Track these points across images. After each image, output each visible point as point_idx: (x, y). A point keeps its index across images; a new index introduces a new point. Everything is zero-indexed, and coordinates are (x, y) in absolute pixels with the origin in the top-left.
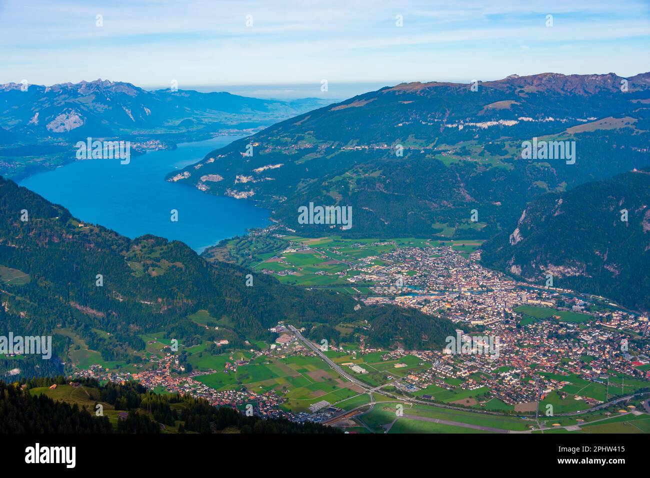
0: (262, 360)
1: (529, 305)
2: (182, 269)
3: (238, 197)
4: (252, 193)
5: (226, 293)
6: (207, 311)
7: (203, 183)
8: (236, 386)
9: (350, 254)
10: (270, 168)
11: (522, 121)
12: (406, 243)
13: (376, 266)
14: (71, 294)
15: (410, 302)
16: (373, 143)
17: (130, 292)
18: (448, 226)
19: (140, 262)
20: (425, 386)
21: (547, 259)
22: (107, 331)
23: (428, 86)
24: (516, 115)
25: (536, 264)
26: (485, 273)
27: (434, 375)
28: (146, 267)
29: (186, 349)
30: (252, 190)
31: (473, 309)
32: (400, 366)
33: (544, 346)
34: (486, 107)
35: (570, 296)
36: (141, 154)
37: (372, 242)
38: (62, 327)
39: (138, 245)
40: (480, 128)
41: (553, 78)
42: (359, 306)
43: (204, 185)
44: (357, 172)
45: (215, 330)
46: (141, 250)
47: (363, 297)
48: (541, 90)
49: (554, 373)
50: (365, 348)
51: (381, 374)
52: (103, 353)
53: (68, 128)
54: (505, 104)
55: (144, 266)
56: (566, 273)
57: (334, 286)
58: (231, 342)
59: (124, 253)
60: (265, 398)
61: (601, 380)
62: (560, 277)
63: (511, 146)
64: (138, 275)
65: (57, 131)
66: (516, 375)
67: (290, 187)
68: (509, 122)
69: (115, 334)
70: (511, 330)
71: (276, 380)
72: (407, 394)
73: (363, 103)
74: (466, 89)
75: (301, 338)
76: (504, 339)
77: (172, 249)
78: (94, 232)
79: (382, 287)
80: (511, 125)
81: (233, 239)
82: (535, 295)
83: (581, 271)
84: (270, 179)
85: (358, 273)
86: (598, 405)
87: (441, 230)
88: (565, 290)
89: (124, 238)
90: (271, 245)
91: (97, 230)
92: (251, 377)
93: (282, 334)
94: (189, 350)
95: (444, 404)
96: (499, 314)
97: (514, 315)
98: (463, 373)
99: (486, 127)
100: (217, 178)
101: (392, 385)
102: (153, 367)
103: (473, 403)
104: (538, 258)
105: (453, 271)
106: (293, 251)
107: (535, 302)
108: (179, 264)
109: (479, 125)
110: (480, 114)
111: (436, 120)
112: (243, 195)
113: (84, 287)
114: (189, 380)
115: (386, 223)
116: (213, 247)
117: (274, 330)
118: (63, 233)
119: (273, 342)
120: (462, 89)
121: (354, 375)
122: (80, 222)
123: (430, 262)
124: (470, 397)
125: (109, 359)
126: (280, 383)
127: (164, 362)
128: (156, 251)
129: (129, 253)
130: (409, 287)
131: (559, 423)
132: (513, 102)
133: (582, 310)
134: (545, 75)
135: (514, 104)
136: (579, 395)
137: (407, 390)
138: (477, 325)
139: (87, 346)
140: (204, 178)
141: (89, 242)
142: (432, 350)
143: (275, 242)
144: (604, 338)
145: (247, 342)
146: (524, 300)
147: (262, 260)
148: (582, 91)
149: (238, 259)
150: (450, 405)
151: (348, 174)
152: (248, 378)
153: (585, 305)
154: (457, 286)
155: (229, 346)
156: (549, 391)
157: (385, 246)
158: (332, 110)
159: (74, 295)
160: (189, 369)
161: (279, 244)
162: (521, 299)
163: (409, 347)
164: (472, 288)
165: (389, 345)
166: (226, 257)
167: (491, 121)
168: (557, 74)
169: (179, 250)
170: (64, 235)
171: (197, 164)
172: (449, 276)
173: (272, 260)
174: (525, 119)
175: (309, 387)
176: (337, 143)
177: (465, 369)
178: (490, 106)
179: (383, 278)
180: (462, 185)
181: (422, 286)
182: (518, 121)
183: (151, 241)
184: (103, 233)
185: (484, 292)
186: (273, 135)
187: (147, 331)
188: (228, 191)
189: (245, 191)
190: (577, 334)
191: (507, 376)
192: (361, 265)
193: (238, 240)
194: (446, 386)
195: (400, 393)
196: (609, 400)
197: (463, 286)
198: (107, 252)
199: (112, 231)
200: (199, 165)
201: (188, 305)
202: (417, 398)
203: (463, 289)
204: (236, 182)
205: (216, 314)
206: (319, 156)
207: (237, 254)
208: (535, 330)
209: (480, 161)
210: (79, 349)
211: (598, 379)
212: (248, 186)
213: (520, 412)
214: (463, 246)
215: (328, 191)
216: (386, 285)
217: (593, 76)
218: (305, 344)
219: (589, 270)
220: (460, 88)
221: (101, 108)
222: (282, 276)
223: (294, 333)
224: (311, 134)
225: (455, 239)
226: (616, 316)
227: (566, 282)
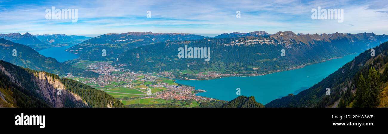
2: (54, 63)
3: (75, 54)
7: (70, 51)
9: (89, 63)
10: (81, 49)
11: (126, 40)
12: (100, 61)
15: (94, 70)
21: (121, 63)
25: (119, 64)
26: (111, 66)
30: (78, 52)
31: (104, 72)
33: (112, 77)
34: (120, 38)
35: (123, 69)
41: (133, 32)
46: (48, 59)
47: (86, 70)
49: (111, 81)
53: (52, 42)
54: (124, 37)
55: (48, 62)
57: (83, 68)
63: (122, 44)
65: (50, 42)
66: (104, 82)
70: (108, 75)
73: (100, 37)
75: (72, 75)
76: (106, 76)
77: (53, 59)
80: (124, 41)
85: (88, 66)
86: (115, 86)
87: (107, 59)
96: (108, 72)
97: (111, 72)
105: (105, 66)
106: (79, 62)
107: (116, 70)
109: (119, 41)
111: (112, 40)
115: (98, 58)
123: (102, 65)
128: (50, 60)
129: (46, 60)
130: (96, 68)
131: (106, 89)
136: (113, 84)
138: (103, 74)
142: (92, 78)
143: (77, 61)
144: (124, 76)
148: (138, 35)
154: (104, 68)
156: (108, 84)
157: (96, 62)
162: (114, 70)
163: (89, 77)
164: (107, 69)
165: (85, 77)
166: (67, 63)
167: (121, 40)
177: (96, 81)
178: (122, 37)
180: (112, 51)
181: (98, 68)
190: (120, 75)
196: (117, 85)
200: (70, 48)
201: (53, 68)
204: (75, 51)
208: (113, 75)
209: (116, 47)
211: (118, 82)
213: (101, 87)
215: (89, 52)
216: (92, 68)
219: (127, 65)
222: (74, 66)
225: (109, 61)
226: (128, 72)
227: (124, 67)
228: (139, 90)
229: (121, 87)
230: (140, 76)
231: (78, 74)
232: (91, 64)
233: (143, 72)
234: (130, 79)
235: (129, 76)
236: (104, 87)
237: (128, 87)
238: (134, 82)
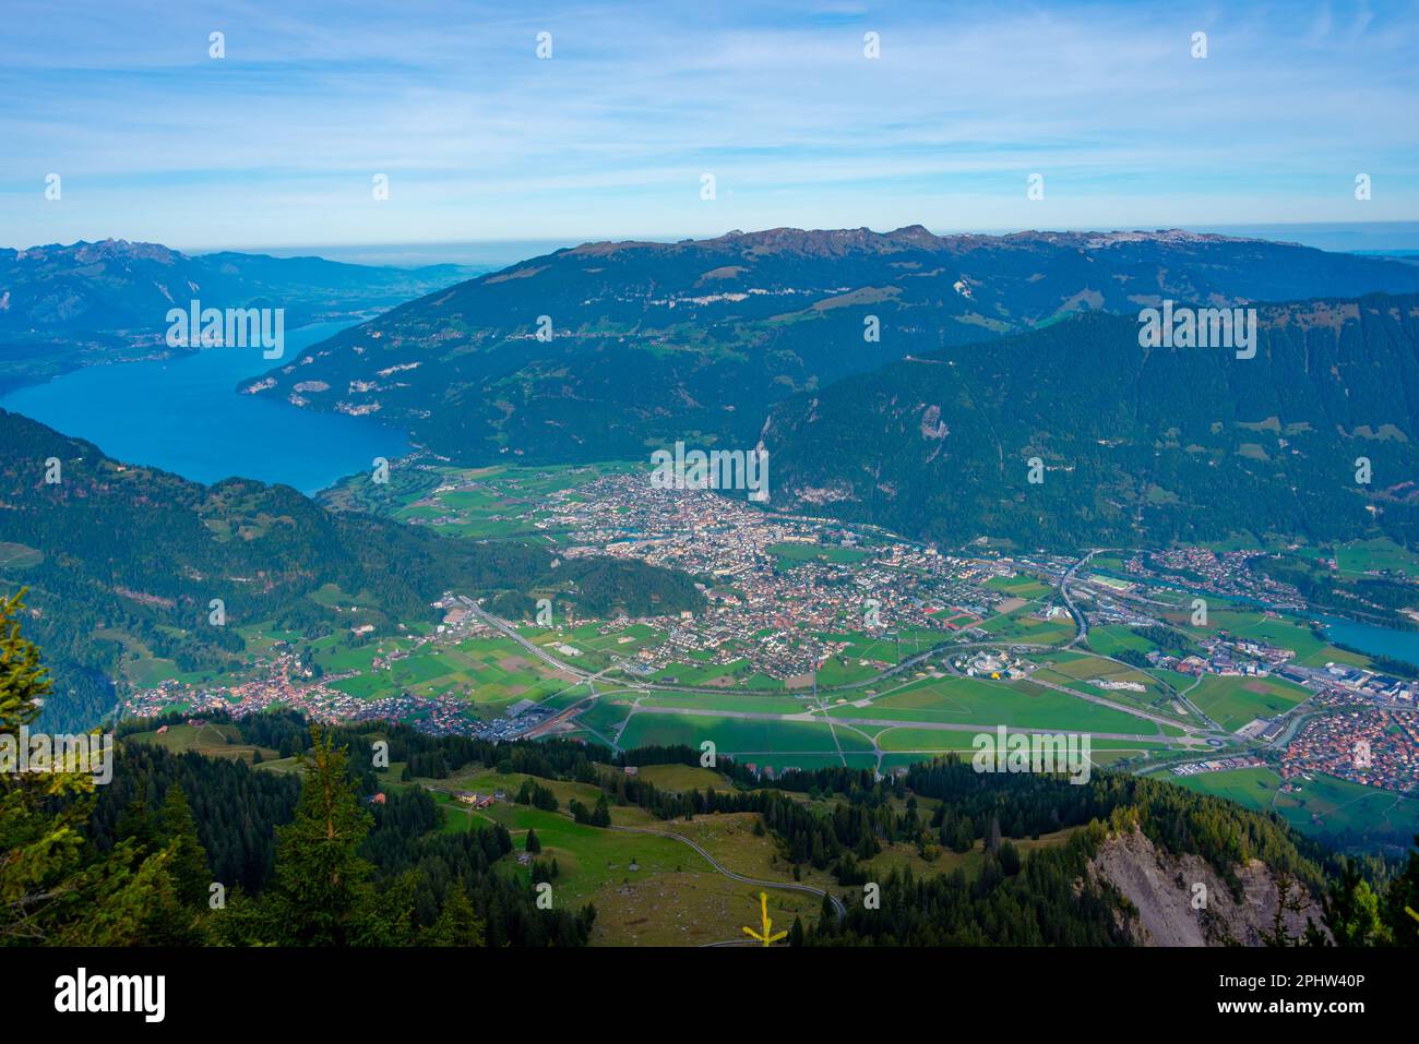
0: (428, 647)
1: (785, 543)
2: (291, 527)
3: (355, 413)
4: (376, 406)
5: (364, 558)
6: (336, 586)
7: (299, 394)
8: (394, 691)
9: (534, 488)
10: (401, 369)
11: (753, 293)
12: (611, 468)
13: (573, 503)
14: (114, 575)
15: (627, 550)
17: (212, 564)
19: (225, 520)
20: (663, 665)
21: (804, 480)
22: (181, 627)
23: (622, 247)
24: (745, 286)
25: (789, 487)
26: (723, 503)
27: (673, 649)
28: (235, 527)
29: (310, 643)
30: (376, 401)
31: (713, 553)
32: (626, 640)
33: (811, 597)
34: (703, 276)
35: (836, 528)
37: (565, 470)
38: (106, 627)
39: (217, 494)
40: (698, 304)
41: (788, 234)
42: (557, 561)
43: (300, 397)
44: (533, 371)
45: (353, 613)
46: (224, 502)
47: (560, 549)
48: (774, 251)
49: (829, 632)
50: (574, 619)
51: (600, 654)
52: (178, 660)
53: (63, 315)
54: (729, 271)
55: (231, 525)
56: (828, 497)
57: (517, 535)
58: (378, 627)
59: (197, 507)
60: (440, 704)
61: (890, 636)
62: (822, 503)
63: (742, 329)
64: (223, 539)
65: (45, 320)
66: (781, 639)
67: (434, 395)
68: (736, 295)
69: (196, 630)
70: (766, 579)
71: (451, 676)
72: (641, 678)
73: (531, 273)
75: (481, 613)
76: (759, 592)
77: (273, 496)
78: (144, 478)
79: (585, 532)
80: (738, 300)
81: (357, 476)
82: (791, 529)
83: (847, 494)
84: (402, 385)
85: (550, 515)
86: (889, 670)
88: (829, 521)
89: (194, 485)
90: (417, 482)
91: (148, 475)
92: (414, 676)
93: (451, 609)
94: (314, 644)
95: (692, 687)
96: (748, 558)
97: (768, 558)
98: (713, 643)
99: (707, 304)
100: (320, 386)
101: (617, 667)
102: (261, 675)
103: (730, 682)
104: (792, 479)
105: (679, 503)
106: (450, 488)
107: (793, 539)
108: (286, 519)
109: (696, 300)
110: (698, 284)
111: (637, 295)
112: (363, 410)
113: (136, 563)
114: (320, 688)
115: (580, 442)
116: (327, 490)
117: (439, 605)
118: (93, 482)
119: (441, 622)
121: (563, 658)
122: (119, 464)
123: (647, 494)
124: (726, 675)
125: (190, 669)
126: (459, 680)
127: (277, 666)
128: (247, 502)
129: (204, 506)
130: (623, 530)
131: (845, 698)
132: (740, 269)
133: (854, 545)
134: (778, 231)
135: (742, 272)
136: (864, 659)
137: (638, 672)
138: (722, 576)
139: (152, 653)
140: (299, 388)
141: (138, 494)
142: (667, 615)
143: (422, 476)
144: (886, 580)
145: (402, 626)
146: (779, 537)
147: (404, 504)
148: (827, 251)
149: (368, 505)
150: (701, 688)
151: (520, 374)
152: (410, 677)
153: (856, 538)
154: (687, 524)
155: (376, 633)
156: (827, 656)
157: (582, 474)
158: (487, 282)
159: (120, 576)
160: (319, 673)
161: (428, 480)
162: (774, 536)
163: (634, 613)
164: (708, 526)
165: (606, 612)
166: (350, 503)
167: (712, 295)
168: (795, 229)
169: (285, 498)
170: (94, 486)
171: (285, 367)
172: (676, 511)
173: (420, 503)
174: (757, 291)
175: (500, 682)
176: (498, 330)
177: (713, 637)
178: (710, 274)
179: (584, 520)
180: (681, 384)
181: (641, 527)
182: (748, 294)
183: (239, 487)
184: (159, 480)
185: (724, 529)
186: (402, 321)
187: (245, 622)
189: (367, 404)
190: (851, 577)
191: (770, 641)
192: (552, 502)
193: (365, 477)
194: (693, 663)
195: (630, 678)
196: (903, 662)
197: (696, 523)
198: (170, 507)
199: (173, 476)
200: (291, 369)
201: (306, 579)
202: (655, 683)
203: (696, 528)
204: (351, 390)
205: (352, 588)
206: (474, 349)
207: (366, 497)
208: (798, 576)
209: (703, 350)
210: (138, 657)
211: (886, 635)
212: (370, 397)
213: (793, 689)
215: (493, 400)
216: (591, 530)
217: (841, 231)
218: (488, 622)
219: (857, 492)
220: (666, 249)
221: (117, 283)
222: (438, 525)
223: (469, 607)
224: (460, 319)
226: (896, 550)
227: (829, 509)
228: (1100, 701)
229: (937, 674)
230: (1008, 581)
232: (559, 497)
233: (1008, 543)
234: (950, 601)
235: (931, 586)
236: (822, 689)
237: (995, 675)
238: (1006, 634)
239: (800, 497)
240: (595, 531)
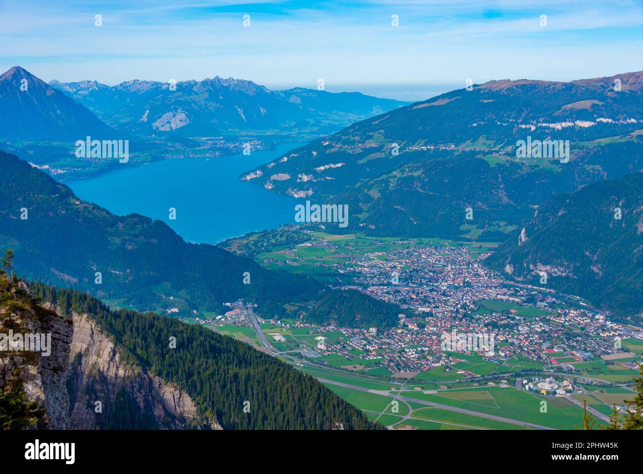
1: (495, 300)
2: (155, 245)
3: (296, 196)
4: (310, 192)
6: (169, 284)
7: (271, 182)
10: (331, 167)
11: (601, 122)
12: (425, 242)
13: (376, 261)
14: (52, 261)
15: (381, 291)
16: (442, 143)
17: (103, 262)
18: (476, 227)
19: (121, 237)
20: (328, 354)
21: (537, 258)
23: (516, 84)
24: (595, 116)
25: (528, 263)
26: (480, 271)
28: (124, 242)
30: (311, 189)
31: (436, 300)
34: (563, 108)
36: (234, 154)
37: (393, 241)
40: (554, 129)
43: (271, 184)
44: (403, 171)
45: (170, 300)
48: (634, 89)
50: (300, 323)
51: (296, 343)
53: (174, 126)
54: (586, 104)
55: (123, 240)
56: (553, 273)
57: (321, 275)
59: (108, 229)
64: (114, 248)
65: (163, 129)
67: (347, 187)
68: (585, 123)
72: (306, 358)
73: (445, 102)
74: (555, 88)
75: (250, 312)
77: (151, 227)
78: (87, 209)
79: (366, 278)
80: (587, 126)
81: (260, 233)
82: (511, 292)
83: (567, 272)
84: (330, 178)
85: (354, 266)
86: (473, 378)
87: (468, 231)
88: (548, 290)
89: (113, 216)
90: (292, 239)
91: (90, 208)
93: (236, 308)
95: (332, 367)
97: (471, 306)
98: (372, 347)
99: (560, 128)
100: (285, 177)
101: (298, 351)
103: (359, 368)
104: (530, 257)
105: (449, 268)
106: (309, 245)
107: (505, 297)
109: (552, 125)
110: (555, 114)
111: (511, 120)
112: (302, 194)
115: (415, 223)
116: (235, 239)
118: (58, 208)
119: (222, 314)
120: (551, 87)
121: (272, 342)
122: (78, 200)
124: (361, 364)
129: (112, 229)
131: (423, 388)
132: (596, 102)
133: (545, 306)
135: (596, 104)
136: (464, 370)
137: (308, 355)
138: (424, 312)
140: (274, 177)
142: (360, 328)
143: (299, 236)
144: (541, 330)
145: (195, 312)
147: (271, 251)
149: (249, 250)
150: (336, 368)
151: (395, 173)
153: (553, 302)
154: (440, 281)
155: (178, 313)
156: (439, 365)
157: (403, 244)
158: (415, 108)
159: (55, 262)
161: (301, 238)
162: (492, 294)
163: (341, 324)
164: (454, 283)
166: (240, 247)
167: (566, 121)
171: (270, 164)
172: (441, 272)
173: (281, 252)
174: (604, 120)
176: (404, 143)
177: (377, 344)
178: (569, 106)
179: (373, 271)
180: (502, 186)
181: (406, 279)
182: (595, 121)
183: (135, 219)
184: (95, 211)
185: (463, 287)
186: (347, 134)
188: (290, 190)
189: (304, 190)
192: (363, 259)
193: (264, 234)
194: (347, 355)
195: (301, 357)
196: (488, 375)
198: (92, 226)
199: (103, 210)
200: (272, 164)
201: (153, 277)
202: (312, 362)
203: (443, 284)
206: (383, 156)
207: (253, 245)
208: (479, 319)
211: (497, 360)
212: (307, 185)
213: (395, 378)
214: (481, 247)
215: (369, 190)
218: (249, 318)
220: (549, 86)
221: (213, 106)
223: (247, 308)
224: (381, 133)
225: (477, 241)
226: (573, 313)
227: (552, 281)
228: (603, 418)
229: (504, 385)
230: (637, 342)
231: (286, 306)
232: (371, 256)
234: (573, 348)
235: (571, 337)
236: (413, 381)
237: (543, 392)
238: (588, 372)
239: (533, 271)
240: (372, 278)
